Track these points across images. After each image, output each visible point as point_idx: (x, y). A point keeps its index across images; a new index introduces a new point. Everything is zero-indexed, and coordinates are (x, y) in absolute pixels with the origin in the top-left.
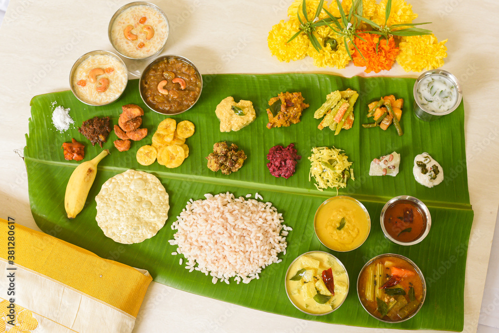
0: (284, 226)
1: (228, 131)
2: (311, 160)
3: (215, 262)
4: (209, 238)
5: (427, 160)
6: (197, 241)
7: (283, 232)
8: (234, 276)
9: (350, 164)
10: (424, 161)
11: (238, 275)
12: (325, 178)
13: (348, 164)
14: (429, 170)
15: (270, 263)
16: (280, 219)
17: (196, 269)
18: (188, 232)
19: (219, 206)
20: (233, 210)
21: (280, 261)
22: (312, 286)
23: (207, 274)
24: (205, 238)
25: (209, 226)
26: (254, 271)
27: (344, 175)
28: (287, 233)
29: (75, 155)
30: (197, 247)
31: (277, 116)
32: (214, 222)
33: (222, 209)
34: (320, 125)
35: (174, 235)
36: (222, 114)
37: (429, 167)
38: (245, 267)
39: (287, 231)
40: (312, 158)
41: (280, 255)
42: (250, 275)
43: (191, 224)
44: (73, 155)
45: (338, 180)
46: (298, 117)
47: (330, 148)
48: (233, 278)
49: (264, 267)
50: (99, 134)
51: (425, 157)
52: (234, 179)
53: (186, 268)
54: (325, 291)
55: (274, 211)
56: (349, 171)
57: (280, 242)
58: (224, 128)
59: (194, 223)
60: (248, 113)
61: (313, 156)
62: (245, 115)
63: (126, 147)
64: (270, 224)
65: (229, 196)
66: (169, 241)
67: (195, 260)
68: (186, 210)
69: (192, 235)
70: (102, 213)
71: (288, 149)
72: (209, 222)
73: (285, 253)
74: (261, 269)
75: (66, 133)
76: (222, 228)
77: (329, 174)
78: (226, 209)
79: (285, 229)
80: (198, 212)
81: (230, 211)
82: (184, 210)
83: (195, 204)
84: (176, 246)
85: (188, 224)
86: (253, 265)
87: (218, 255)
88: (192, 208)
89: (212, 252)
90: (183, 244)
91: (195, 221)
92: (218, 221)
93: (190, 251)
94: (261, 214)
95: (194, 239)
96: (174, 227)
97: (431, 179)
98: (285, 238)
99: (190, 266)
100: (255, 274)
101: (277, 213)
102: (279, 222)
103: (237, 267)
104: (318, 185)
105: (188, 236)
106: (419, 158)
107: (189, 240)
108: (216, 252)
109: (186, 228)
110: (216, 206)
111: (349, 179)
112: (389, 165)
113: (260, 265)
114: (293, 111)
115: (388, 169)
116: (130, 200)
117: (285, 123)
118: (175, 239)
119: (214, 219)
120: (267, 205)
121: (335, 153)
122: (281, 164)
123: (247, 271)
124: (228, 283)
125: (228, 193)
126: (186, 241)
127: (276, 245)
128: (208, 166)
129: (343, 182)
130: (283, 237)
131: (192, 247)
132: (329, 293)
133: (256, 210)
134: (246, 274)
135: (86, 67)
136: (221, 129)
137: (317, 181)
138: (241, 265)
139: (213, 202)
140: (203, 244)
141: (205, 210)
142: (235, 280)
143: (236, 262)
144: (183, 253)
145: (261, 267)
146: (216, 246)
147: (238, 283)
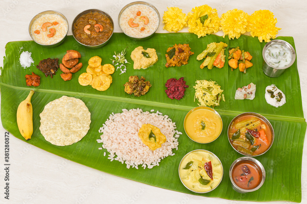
0: (177, 131)
1: (139, 68)
2: (196, 88)
3: (129, 153)
4: (125, 137)
5: (274, 89)
6: (117, 139)
7: (176, 135)
8: (142, 164)
9: (222, 91)
10: (273, 90)
11: (145, 163)
12: (205, 100)
13: (220, 91)
14: (276, 96)
15: (167, 155)
16: (174, 127)
17: (115, 159)
18: (110, 134)
19: (133, 116)
20: (141, 119)
21: (174, 154)
22: (198, 172)
23: (123, 163)
24: (122, 137)
25: (125, 129)
26: (156, 160)
27: (217, 98)
28: (179, 136)
29: (34, 82)
30: (116, 143)
31: (172, 59)
32: (129, 126)
33: (134, 118)
34: (201, 65)
35: (101, 136)
36: (135, 57)
37: (275, 93)
38: (150, 157)
39: (179, 134)
40: (196, 87)
41: (173, 150)
42: (152, 164)
43: (112, 128)
44: (33, 83)
45: (214, 101)
46: (187, 60)
47: (208, 80)
48: (141, 165)
49: (162, 158)
50: (51, 69)
51: (273, 87)
52: (143, 100)
53: (109, 158)
54: (206, 177)
55: (170, 121)
56: (221, 95)
57: (174, 142)
58: (136, 66)
59: (114, 127)
60: (153, 56)
61: (197, 85)
62: (150, 57)
63: (69, 77)
64: (167, 129)
65: (139, 111)
66: (97, 140)
67: (115, 153)
68: (109, 119)
69: (113, 135)
70: (44, 124)
71: (180, 81)
72: (126, 126)
73: (177, 149)
74: (160, 160)
75: (28, 69)
76: (134, 130)
77: (208, 97)
78: (137, 118)
79: (177, 133)
80: (118, 120)
81: (140, 119)
82: (108, 119)
83: (115, 115)
84: (102, 143)
85: (111, 129)
86: (155, 156)
87: (131, 148)
88: (113, 118)
89: (127, 145)
90: (107, 141)
91: (115, 126)
92: (132, 126)
93: (111, 146)
94: (161, 122)
95: (114, 138)
96: (101, 131)
97: (277, 101)
98: (177, 139)
99: (111, 158)
100: (156, 163)
101: (171, 122)
102: (174, 128)
103: (144, 157)
104: (200, 104)
105: (111, 136)
106: (269, 88)
107: (111, 139)
108: (130, 146)
109: (109, 131)
110: (130, 116)
111: (221, 100)
112: (248, 92)
113: (160, 156)
114: (183, 55)
115: (248, 95)
116: (63, 116)
117: (178, 64)
118: (101, 139)
119: (128, 124)
120: (165, 117)
121: (211, 84)
122: (175, 89)
123: (151, 160)
124: (137, 168)
125: (138, 109)
126: (109, 140)
127: (172, 143)
128: (125, 90)
129: (217, 102)
130: (176, 138)
131: (113, 144)
132: (209, 178)
133: (157, 119)
134: (150, 162)
135: (40, 22)
136: (134, 67)
137: (199, 101)
138: (147, 156)
139: (128, 114)
140: (121, 141)
141: (122, 119)
142: (142, 167)
143: (143, 153)
144: (107, 148)
145: (161, 158)
146: (130, 142)
147: (144, 168)
